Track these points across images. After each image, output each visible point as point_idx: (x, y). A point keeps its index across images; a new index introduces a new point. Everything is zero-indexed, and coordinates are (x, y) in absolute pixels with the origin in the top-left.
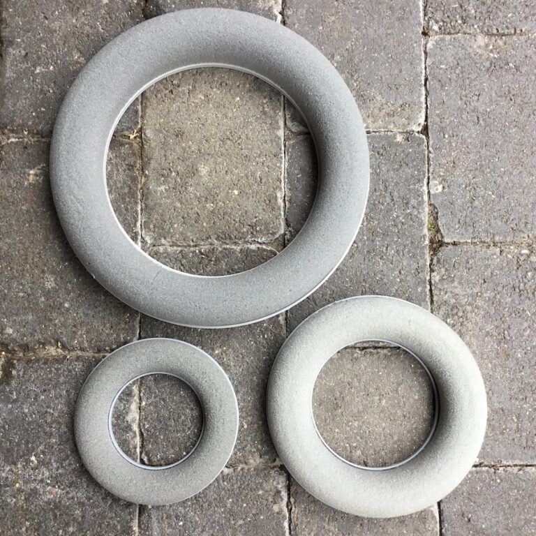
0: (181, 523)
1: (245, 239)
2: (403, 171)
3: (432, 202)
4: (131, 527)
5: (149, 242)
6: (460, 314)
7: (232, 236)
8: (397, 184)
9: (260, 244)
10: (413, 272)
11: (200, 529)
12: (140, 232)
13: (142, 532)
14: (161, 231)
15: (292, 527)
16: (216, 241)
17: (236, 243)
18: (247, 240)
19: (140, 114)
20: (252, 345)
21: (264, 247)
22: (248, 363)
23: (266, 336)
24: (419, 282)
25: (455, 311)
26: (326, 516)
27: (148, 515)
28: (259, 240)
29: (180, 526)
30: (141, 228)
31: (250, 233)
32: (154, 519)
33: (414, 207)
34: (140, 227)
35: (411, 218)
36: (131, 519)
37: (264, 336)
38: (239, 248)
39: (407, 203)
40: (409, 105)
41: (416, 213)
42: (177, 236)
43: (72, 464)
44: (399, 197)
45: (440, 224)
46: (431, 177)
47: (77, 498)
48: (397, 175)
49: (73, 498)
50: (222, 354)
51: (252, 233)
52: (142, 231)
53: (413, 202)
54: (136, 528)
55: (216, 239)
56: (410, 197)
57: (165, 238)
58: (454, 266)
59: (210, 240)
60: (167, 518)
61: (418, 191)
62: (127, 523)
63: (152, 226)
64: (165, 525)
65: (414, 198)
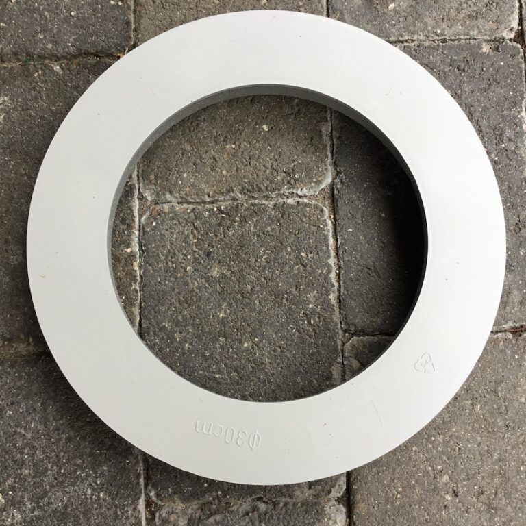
1: (279, 190)
2: (494, 92)
5: (149, 198)
7: (263, 187)
8: (485, 109)
9: (300, 197)
10: (512, 228)
12: (137, 185)
14: (165, 183)
16: (240, 195)
17: (267, 197)
18: (282, 192)
19: (133, 26)
20: (294, 334)
21: (306, 201)
22: (288, 359)
23: (312, 322)
24: (521, 242)
28: (299, 193)
30: (138, 180)
31: (286, 182)
33: (510, 140)
34: (136, 178)
35: (507, 155)
37: (309, 322)
38: (271, 203)
39: (501, 135)
40: (497, 3)
41: (513, 148)
42: (188, 189)
43: (52, 503)
44: (490, 127)
48: (485, 97)
50: (253, 348)
51: (289, 182)
52: (139, 184)
53: (509, 133)
55: (241, 193)
56: (505, 125)
57: (171, 193)
59: (232, 194)
61: (515, 117)
63: (152, 177)
65: (510, 127)
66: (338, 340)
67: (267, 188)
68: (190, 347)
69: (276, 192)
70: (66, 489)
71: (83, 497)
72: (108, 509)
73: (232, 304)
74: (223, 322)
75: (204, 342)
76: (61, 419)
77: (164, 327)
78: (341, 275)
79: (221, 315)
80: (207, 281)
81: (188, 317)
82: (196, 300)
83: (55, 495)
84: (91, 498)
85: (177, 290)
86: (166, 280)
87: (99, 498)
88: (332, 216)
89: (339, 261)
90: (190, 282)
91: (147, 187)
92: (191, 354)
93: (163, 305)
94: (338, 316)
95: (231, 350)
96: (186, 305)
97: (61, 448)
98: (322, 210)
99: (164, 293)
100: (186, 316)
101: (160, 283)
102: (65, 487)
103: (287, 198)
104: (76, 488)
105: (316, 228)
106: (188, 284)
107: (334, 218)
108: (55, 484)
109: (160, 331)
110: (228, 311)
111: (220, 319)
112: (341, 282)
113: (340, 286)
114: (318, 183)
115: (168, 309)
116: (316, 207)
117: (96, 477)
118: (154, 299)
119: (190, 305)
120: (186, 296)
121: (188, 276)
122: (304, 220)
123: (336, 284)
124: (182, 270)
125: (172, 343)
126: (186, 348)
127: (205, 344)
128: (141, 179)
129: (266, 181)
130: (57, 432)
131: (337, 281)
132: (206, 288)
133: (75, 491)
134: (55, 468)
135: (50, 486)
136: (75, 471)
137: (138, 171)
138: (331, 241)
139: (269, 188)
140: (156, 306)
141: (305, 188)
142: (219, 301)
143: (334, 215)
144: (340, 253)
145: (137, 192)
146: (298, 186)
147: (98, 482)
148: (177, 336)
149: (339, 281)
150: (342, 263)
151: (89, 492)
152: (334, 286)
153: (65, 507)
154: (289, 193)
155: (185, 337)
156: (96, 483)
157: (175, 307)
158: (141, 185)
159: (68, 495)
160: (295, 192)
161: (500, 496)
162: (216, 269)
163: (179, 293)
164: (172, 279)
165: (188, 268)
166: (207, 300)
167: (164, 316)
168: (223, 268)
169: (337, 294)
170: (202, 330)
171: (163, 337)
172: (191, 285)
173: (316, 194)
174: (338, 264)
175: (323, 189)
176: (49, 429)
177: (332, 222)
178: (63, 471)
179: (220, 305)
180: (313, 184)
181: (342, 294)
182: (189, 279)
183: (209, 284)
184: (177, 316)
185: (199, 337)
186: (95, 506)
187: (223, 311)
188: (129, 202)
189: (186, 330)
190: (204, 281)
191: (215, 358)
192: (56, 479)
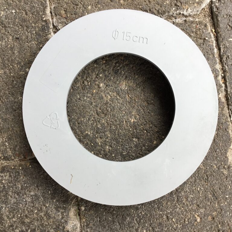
66: (230, 131)
67: (158, 11)
68: (110, 148)
69: (167, 14)
73: (140, 110)
74: (134, 126)
75: (121, 143)
76: (14, 217)
77: (87, 135)
78: (227, 78)
79: (132, 121)
80: (118, 94)
81: (106, 124)
82: (111, 110)
85: (94, 104)
86: (84, 96)
88: (214, 30)
89: (223, 66)
90: (104, 96)
91: (60, 21)
92: (111, 154)
93: (84, 117)
94: (228, 111)
95: (143, 148)
96: (103, 115)
98: (206, 26)
99: (84, 107)
100: (104, 124)
101: (79, 99)
103: (175, 18)
105: (202, 41)
106: (102, 98)
107: (215, 32)
109: (84, 138)
110: (138, 116)
111: (132, 123)
112: (227, 83)
113: (226, 86)
114: (199, 3)
115: (89, 119)
116: (200, 23)
118: (76, 113)
119: (106, 115)
120: (102, 108)
121: (101, 92)
122: (192, 35)
123: (223, 85)
124: (96, 87)
125: (95, 148)
126: (107, 150)
127: (122, 145)
128: (53, 14)
129: (157, 5)
130: (11, 228)
131: (223, 83)
132: (117, 99)
137: (51, 8)
138: (216, 50)
139: (160, 12)
140: (79, 118)
141: (189, 8)
142: (129, 109)
143: (215, 29)
144: (224, 59)
145: (51, 26)
146: (184, 7)
148: (99, 141)
149: (225, 83)
150: (227, 67)
152: (222, 87)
154: (177, 14)
155: (105, 141)
157: (94, 118)
158: (55, 20)
160: (182, 13)
162: (124, 83)
163: (96, 106)
164: (89, 95)
165: (101, 85)
166: (119, 109)
167: (86, 126)
168: (129, 82)
169: (224, 93)
170: (118, 135)
171: (87, 143)
172: (105, 98)
173: (199, 13)
174: (222, 69)
175: (203, 9)
176: (5, 226)
177: (214, 35)
179: (130, 113)
180: (196, 5)
181: (229, 92)
182: (103, 94)
183: (119, 96)
184: (97, 125)
185: (116, 139)
187: (133, 117)
188: (46, 35)
189: (105, 135)
190: (115, 94)
191: (131, 155)
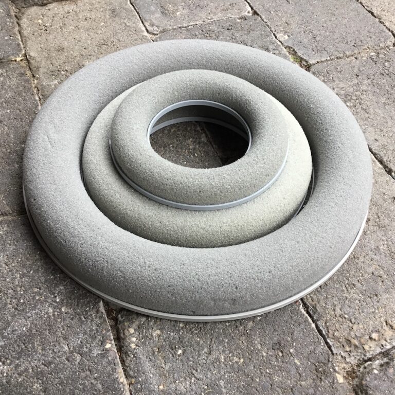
0: (180, 352)
2: (253, 34)
3: (286, 45)
4: (116, 380)
6: (355, 98)
8: (252, 41)
11: (206, 350)
13: (133, 381)
15: (311, 312)
20: (186, 164)
23: (196, 155)
25: (349, 98)
26: (342, 286)
27: (134, 357)
29: (179, 356)
32: (143, 358)
33: (274, 49)
36: (114, 370)
37: (194, 155)
39: (267, 48)
41: (278, 52)
43: (16, 330)
44: (259, 47)
45: (300, 55)
46: (276, 33)
47: (33, 368)
48: (250, 36)
49: (26, 370)
53: (271, 47)
54: (123, 379)
58: (328, 73)
60: (159, 351)
62: (109, 375)
64: (160, 361)
70: (28, 315)
71: (46, 316)
72: (72, 319)
83: (18, 322)
84: (54, 315)
87: (61, 313)
97: (17, 283)
102: (26, 313)
104: (37, 311)
108: (16, 313)
117: (55, 297)
133: (37, 314)
134: (14, 301)
135: (12, 317)
136: (34, 298)
147: (58, 300)
151: (51, 310)
153: (30, 330)
156: (55, 302)
159: (31, 319)
161: (382, 218)
178: (22, 301)
186: (59, 320)
192: (16, 309)
